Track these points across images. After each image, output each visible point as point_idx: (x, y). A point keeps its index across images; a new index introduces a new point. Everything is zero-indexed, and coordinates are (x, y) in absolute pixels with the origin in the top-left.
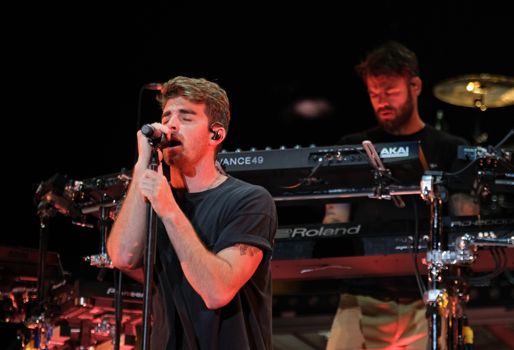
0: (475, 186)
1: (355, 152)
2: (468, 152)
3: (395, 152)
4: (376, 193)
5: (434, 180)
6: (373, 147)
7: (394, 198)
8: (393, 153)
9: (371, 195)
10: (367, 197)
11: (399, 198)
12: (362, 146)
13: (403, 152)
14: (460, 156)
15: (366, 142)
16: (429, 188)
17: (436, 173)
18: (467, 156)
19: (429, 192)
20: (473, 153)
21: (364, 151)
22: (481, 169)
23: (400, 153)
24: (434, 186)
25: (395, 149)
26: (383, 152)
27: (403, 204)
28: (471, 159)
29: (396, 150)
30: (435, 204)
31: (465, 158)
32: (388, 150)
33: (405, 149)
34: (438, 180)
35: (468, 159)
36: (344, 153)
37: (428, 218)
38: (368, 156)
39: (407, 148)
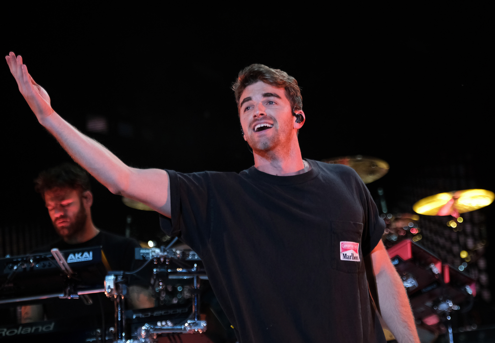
0: (152, 282)
1: (46, 259)
2: (143, 253)
3: (80, 257)
4: (65, 294)
5: (116, 280)
6: (61, 255)
7: (82, 297)
8: (78, 258)
9: (61, 296)
10: (58, 298)
11: (87, 296)
12: (51, 254)
13: (88, 256)
14: (137, 257)
15: (54, 250)
16: (112, 287)
17: (117, 273)
18: (143, 256)
19: (112, 289)
20: (148, 254)
21: (53, 258)
22: (156, 266)
23: (85, 258)
24: (116, 284)
25: (80, 254)
26: (70, 258)
27: (91, 302)
28: (146, 259)
29: (82, 255)
30: (118, 300)
31: (141, 258)
32: (75, 255)
33: (89, 254)
34: (119, 279)
35: (144, 259)
36: (36, 261)
37: (113, 312)
38: (57, 262)
39: (91, 253)
